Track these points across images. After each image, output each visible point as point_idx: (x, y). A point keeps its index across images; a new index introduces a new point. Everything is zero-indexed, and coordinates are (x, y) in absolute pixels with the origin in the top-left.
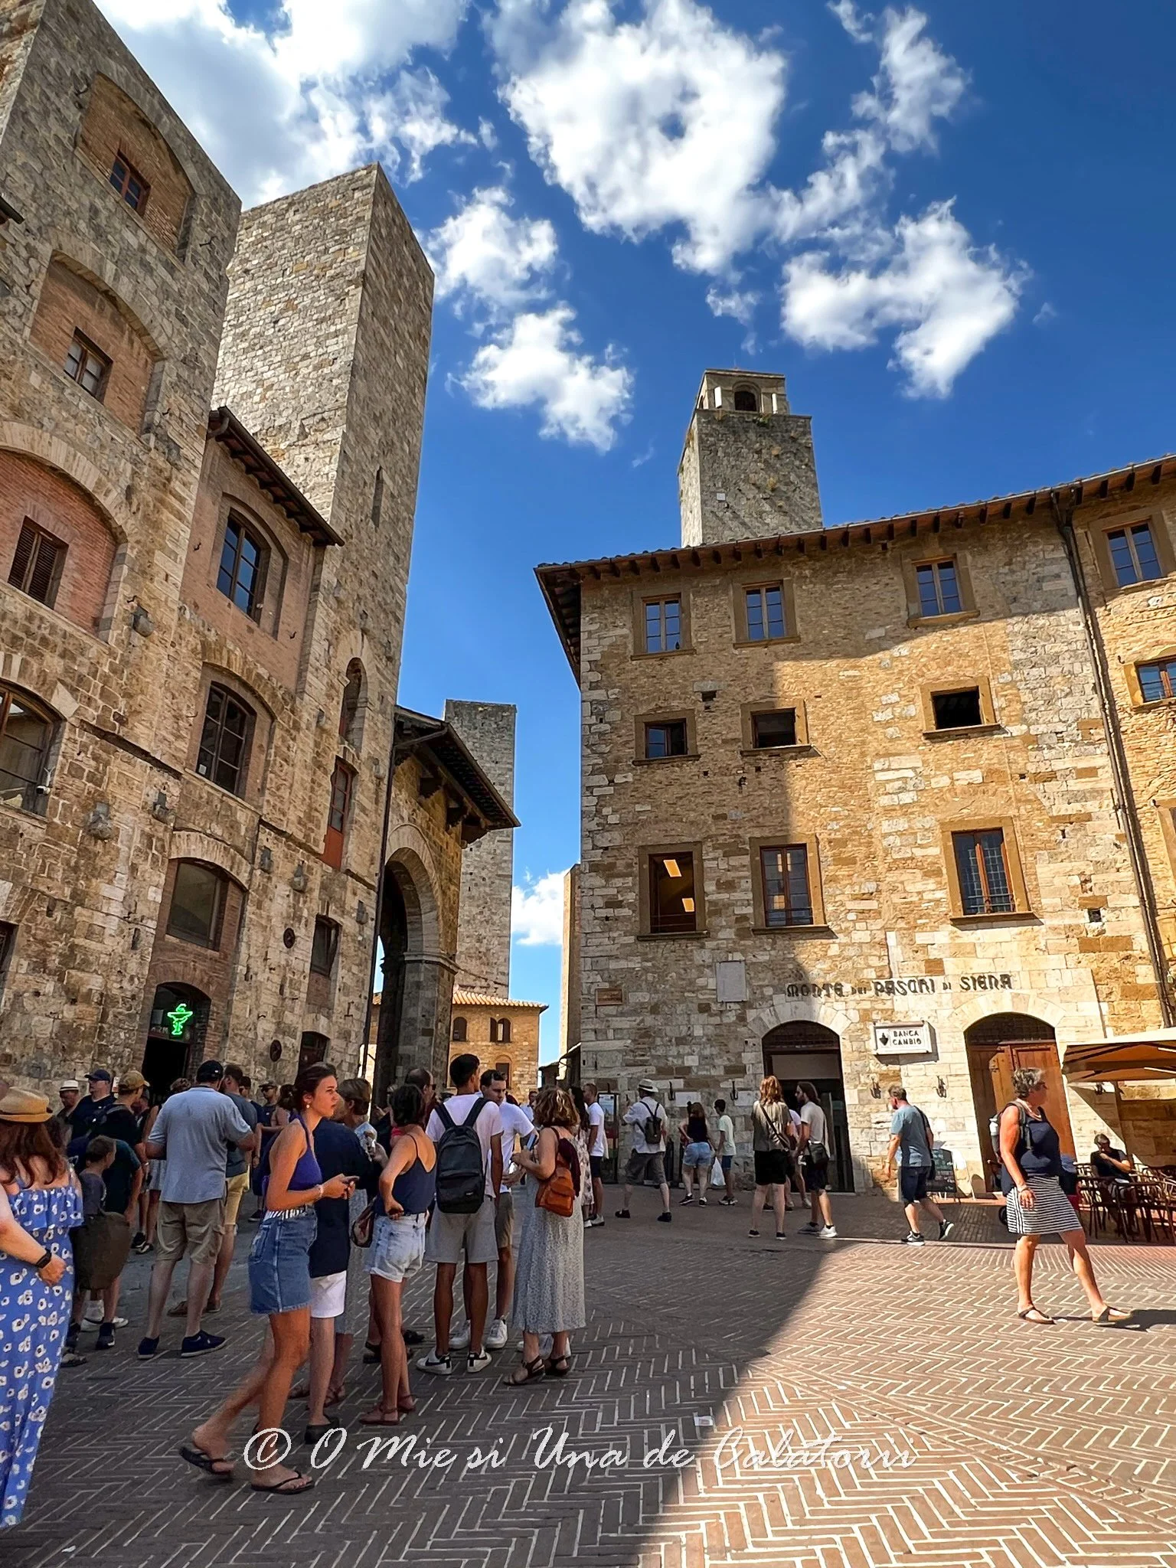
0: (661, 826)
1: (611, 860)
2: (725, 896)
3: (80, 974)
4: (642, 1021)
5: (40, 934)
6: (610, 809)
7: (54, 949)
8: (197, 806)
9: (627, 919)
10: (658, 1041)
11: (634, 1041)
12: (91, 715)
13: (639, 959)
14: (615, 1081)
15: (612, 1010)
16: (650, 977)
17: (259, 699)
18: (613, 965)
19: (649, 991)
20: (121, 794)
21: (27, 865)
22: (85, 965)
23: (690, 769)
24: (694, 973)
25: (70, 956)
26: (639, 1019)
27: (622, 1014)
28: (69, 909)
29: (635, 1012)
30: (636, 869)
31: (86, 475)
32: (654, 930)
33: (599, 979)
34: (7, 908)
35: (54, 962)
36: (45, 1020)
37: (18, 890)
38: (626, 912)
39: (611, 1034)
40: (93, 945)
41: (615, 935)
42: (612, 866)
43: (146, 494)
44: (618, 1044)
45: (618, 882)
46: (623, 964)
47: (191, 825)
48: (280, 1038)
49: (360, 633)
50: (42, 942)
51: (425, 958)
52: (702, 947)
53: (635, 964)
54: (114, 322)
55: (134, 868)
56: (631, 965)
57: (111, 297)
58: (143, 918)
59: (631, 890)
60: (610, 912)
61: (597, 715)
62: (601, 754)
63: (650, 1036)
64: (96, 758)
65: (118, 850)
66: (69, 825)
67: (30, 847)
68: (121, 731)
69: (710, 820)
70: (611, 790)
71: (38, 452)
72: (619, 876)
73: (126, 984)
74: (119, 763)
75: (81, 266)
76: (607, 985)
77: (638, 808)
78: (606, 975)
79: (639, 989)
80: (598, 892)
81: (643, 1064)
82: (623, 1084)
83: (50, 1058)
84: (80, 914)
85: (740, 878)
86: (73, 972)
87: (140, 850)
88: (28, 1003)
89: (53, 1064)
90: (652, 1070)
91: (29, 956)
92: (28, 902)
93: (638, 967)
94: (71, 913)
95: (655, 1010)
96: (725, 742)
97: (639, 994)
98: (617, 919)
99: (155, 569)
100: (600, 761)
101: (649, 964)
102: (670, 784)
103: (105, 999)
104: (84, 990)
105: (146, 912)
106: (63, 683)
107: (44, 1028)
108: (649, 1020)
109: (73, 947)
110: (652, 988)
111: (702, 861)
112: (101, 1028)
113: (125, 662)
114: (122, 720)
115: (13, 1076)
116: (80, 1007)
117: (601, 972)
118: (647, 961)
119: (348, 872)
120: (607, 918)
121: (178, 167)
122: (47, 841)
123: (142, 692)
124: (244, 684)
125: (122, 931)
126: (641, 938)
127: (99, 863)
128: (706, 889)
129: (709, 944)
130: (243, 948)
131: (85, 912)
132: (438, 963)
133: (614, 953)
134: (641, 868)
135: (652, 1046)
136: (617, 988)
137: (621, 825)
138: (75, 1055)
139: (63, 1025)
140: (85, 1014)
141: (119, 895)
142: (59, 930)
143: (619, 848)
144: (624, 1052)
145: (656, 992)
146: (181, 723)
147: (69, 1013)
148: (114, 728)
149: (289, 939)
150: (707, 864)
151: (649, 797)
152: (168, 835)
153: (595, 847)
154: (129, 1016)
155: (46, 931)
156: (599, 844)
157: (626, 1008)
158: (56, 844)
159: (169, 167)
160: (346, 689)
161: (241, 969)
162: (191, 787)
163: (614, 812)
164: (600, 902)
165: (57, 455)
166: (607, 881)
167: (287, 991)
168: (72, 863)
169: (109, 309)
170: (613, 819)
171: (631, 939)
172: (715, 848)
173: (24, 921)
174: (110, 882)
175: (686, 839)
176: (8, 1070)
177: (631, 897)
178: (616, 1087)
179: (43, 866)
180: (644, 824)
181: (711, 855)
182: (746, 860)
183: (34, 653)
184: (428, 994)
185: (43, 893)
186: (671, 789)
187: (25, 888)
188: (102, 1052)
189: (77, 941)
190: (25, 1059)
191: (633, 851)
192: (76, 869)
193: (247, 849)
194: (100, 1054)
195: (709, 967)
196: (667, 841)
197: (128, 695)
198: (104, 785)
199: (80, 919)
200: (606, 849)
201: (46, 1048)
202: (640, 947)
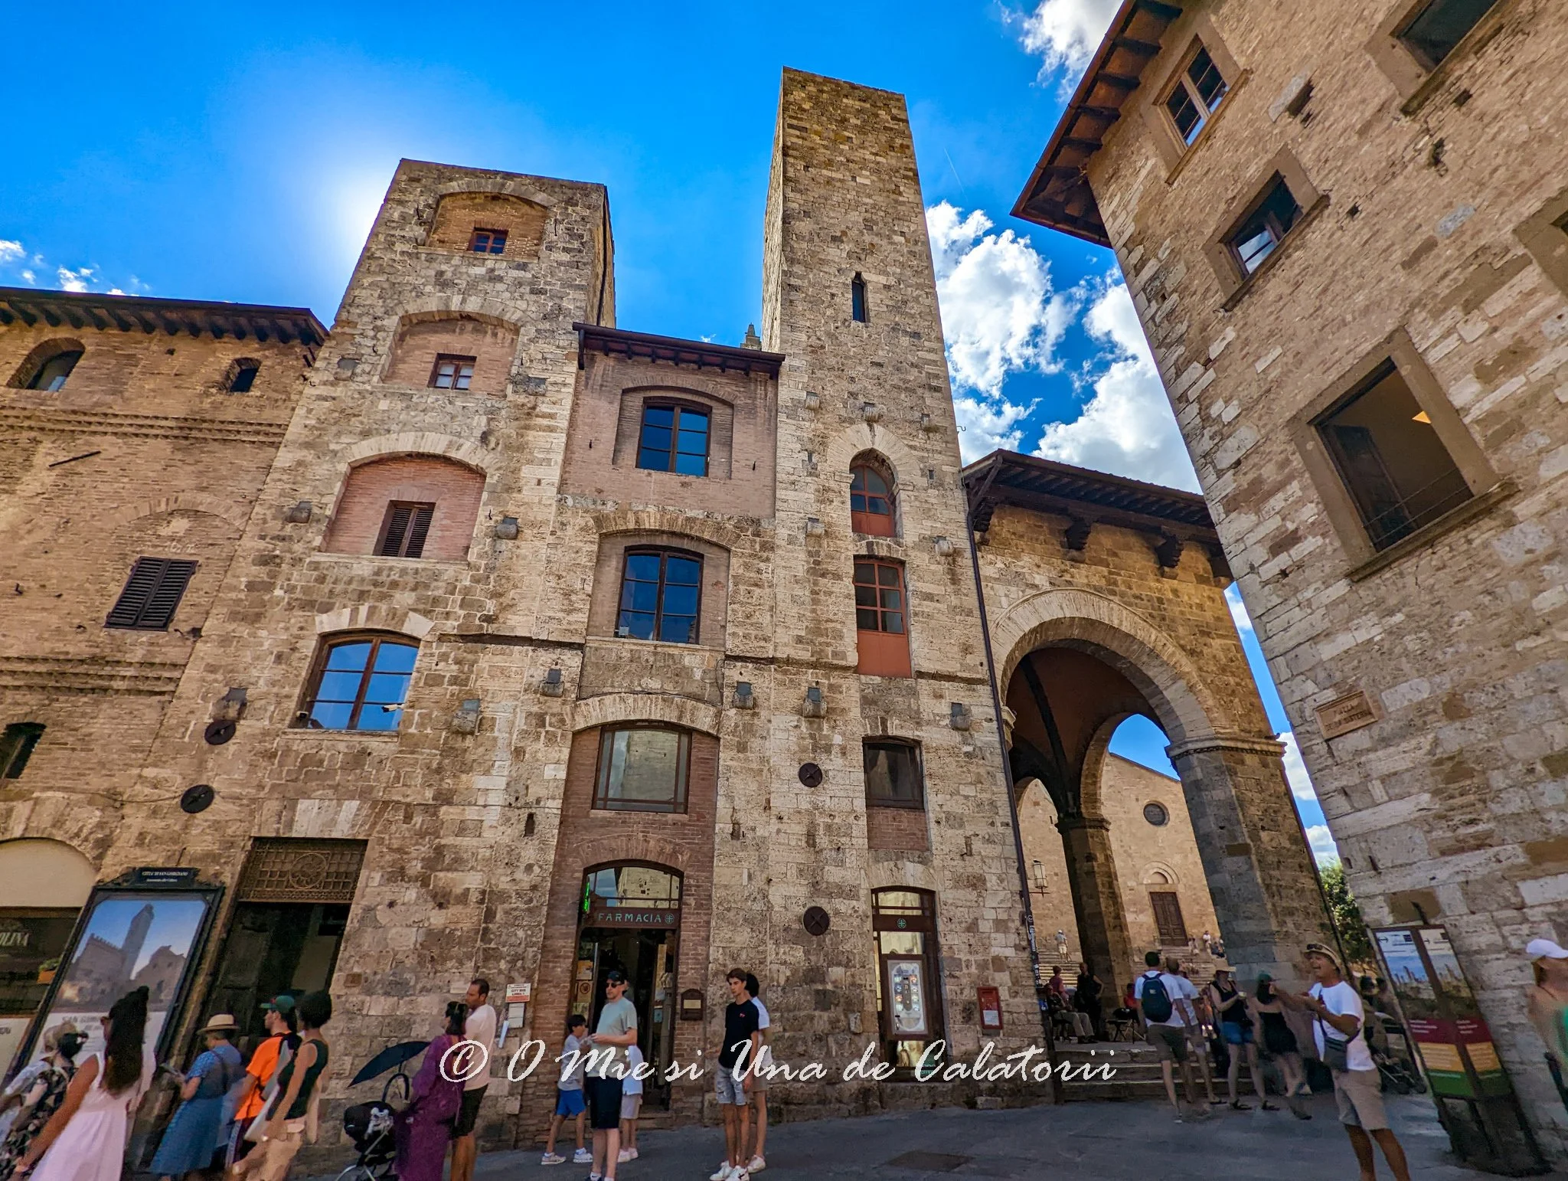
0: (1312, 361)
1: (1251, 476)
2: (1513, 386)
3: (450, 875)
4: (1436, 742)
5: (396, 844)
6: (1220, 403)
7: (414, 854)
8: (616, 668)
9: (1319, 555)
10: (1498, 779)
11: (1436, 793)
12: (451, 626)
13: (1373, 617)
14: (1429, 895)
15: (1359, 740)
16: (1411, 643)
17: (699, 539)
18: (1327, 651)
19: (1421, 673)
20: (493, 685)
21: (377, 780)
22: (457, 864)
23: (1319, 234)
24: (1517, 591)
25: (437, 858)
26: (1426, 741)
27: (1385, 742)
28: (431, 810)
29: (1412, 726)
30: (1297, 462)
31: (434, 444)
32: (1379, 546)
33: (1310, 687)
34: (353, 826)
35: (415, 867)
36: (408, 930)
37: (367, 806)
38: (1311, 544)
39: (1377, 790)
40: (466, 842)
41: (1309, 594)
42: (1257, 482)
43: (505, 428)
44: (1404, 809)
45: (1277, 502)
46: (1345, 641)
47: (605, 690)
48: (823, 903)
49: (865, 426)
50: (400, 850)
51: (1190, 746)
52: (1510, 522)
53: (1369, 630)
54: (475, 330)
55: (519, 753)
56: (1362, 636)
57: (467, 317)
58: (538, 801)
59: (1301, 502)
60: (1283, 560)
61: (1155, 296)
62: (1180, 340)
63: (1470, 774)
64: (458, 662)
65: (495, 739)
66: (429, 731)
67: (381, 762)
68: (490, 629)
69: (1401, 276)
70: (1211, 374)
71: (385, 450)
72: (1271, 494)
73: (520, 875)
74: (489, 658)
75: (431, 313)
76: (1330, 695)
77: (1260, 366)
78: (1322, 675)
79: (1398, 677)
80: (1251, 539)
81: (1481, 843)
82: (1450, 898)
83: (413, 970)
84: (447, 813)
85: (1533, 323)
86: (441, 875)
87: (526, 732)
88: (383, 915)
89: (418, 979)
90: (1514, 854)
91: (382, 868)
92: (379, 815)
93: (1376, 633)
94: (435, 814)
95: (1454, 708)
96: (1363, 132)
97: (1404, 688)
98: (1300, 566)
99: (523, 482)
100: (1181, 349)
101: (1399, 617)
102: (1297, 285)
103: (489, 898)
104: (458, 890)
105: (542, 792)
106: (415, 610)
107: (405, 939)
108: (1452, 737)
109: (439, 851)
110: (1428, 666)
111: (1419, 358)
112: (486, 930)
113: (491, 569)
114: (489, 619)
115: (361, 997)
116: (454, 910)
117: (1309, 673)
118: (1391, 613)
119: (921, 675)
120: (1284, 573)
121: (530, 203)
122: (401, 752)
123: (515, 587)
124: (673, 534)
125: (508, 820)
126: (1358, 575)
127: (470, 757)
128: (1458, 401)
129: (1523, 508)
130: (722, 803)
131: (451, 809)
132: (1217, 748)
133: (1322, 625)
134: (1305, 456)
135: (1487, 795)
136: (1352, 693)
137: (1246, 410)
138: (449, 964)
139: (430, 933)
140: (464, 918)
141: (502, 783)
142: (421, 834)
143: (1256, 449)
144: (1426, 821)
145: (1441, 669)
146: (573, 598)
147: (438, 919)
148: (481, 627)
149: (811, 776)
150: (1432, 358)
151: (1271, 334)
152: (568, 708)
153: (1220, 474)
154: (529, 910)
155: (404, 838)
156: (1224, 465)
157: (1388, 727)
158: (412, 753)
159: (526, 209)
160: (852, 487)
161: (723, 827)
162: (603, 652)
163: (1227, 402)
164: (1260, 554)
165: (405, 443)
166: (1258, 512)
167: (822, 841)
168: (434, 765)
169: (470, 326)
170: (1230, 413)
171: (1341, 587)
172: (1437, 314)
173: (375, 834)
174: (487, 772)
175: (1367, 347)
176: (356, 990)
177: (1310, 512)
178: (1438, 910)
179: (397, 778)
180: (1279, 383)
181: (1436, 333)
182: (1531, 276)
183: (383, 597)
184: (1218, 794)
185: (398, 802)
186: (1301, 295)
187: (375, 803)
188: (490, 956)
189: (443, 842)
190: (378, 977)
191: (1282, 436)
192: (439, 770)
193: (709, 692)
194: (486, 959)
195: (1549, 558)
196: (1333, 376)
197: (496, 595)
198: (471, 684)
199: (447, 818)
200: (1238, 463)
201: (408, 963)
202: (1366, 592)
